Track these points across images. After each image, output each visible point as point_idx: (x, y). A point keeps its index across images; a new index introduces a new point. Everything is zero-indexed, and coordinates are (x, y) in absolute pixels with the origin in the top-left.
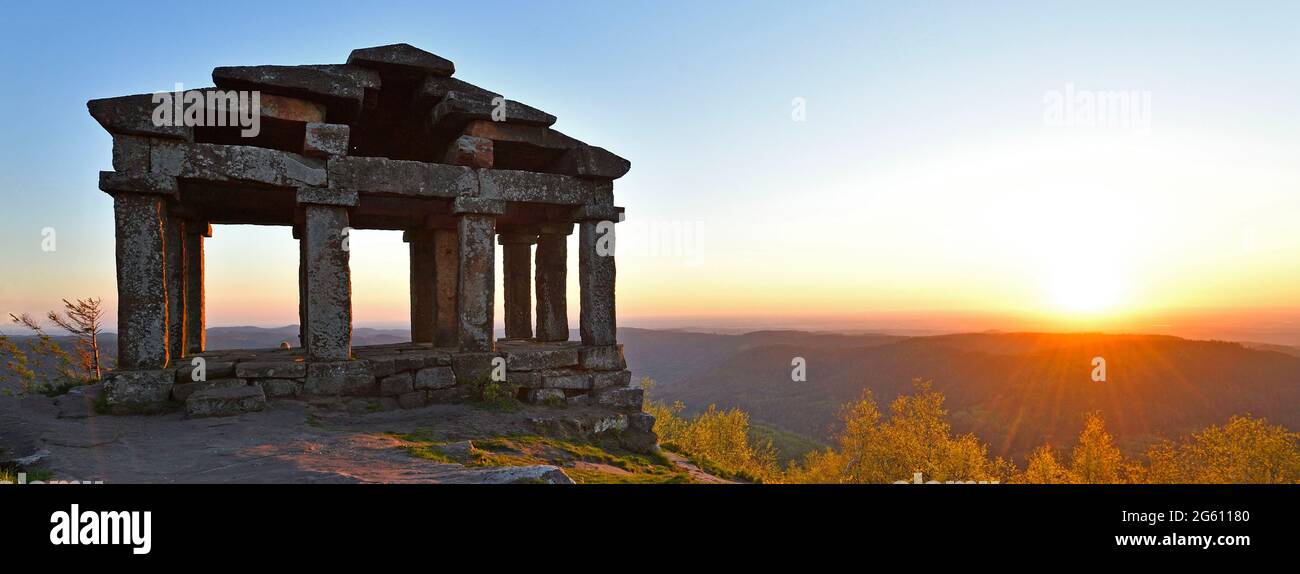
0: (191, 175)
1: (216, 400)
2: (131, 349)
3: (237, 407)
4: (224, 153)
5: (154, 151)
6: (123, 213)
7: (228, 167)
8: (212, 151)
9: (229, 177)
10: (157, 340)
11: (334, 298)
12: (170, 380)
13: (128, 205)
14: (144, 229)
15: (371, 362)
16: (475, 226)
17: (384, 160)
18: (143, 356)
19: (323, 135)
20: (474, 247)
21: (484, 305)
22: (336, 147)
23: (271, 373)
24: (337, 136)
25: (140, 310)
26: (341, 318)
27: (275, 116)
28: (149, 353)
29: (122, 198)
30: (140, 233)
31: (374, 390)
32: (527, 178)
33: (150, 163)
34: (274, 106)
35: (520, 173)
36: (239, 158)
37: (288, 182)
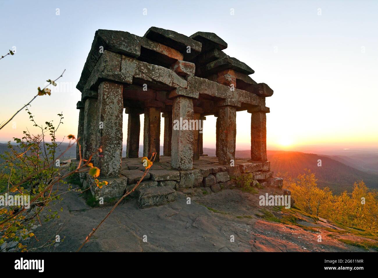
0: (138, 76)
1: (155, 196)
2: (105, 166)
3: (165, 199)
4: (151, 67)
5: (123, 62)
6: (107, 92)
7: (153, 75)
8: (147, 66)
9: (153, 79)
10: (118, 161)
11: (188, 140)
12: (125, 184)
13: (110, 88)
14: (115, 101)
15: (201, 170)
16: (231, 111)
17: (207, 80)
18: (111, 170)
19: (186, 66)
20: (231, 120)
21: (233, 144)
22: (190, 72)
23: (168, 178)
24: (191, 67)
25: (110, 144)
26: (190, 150)
27: (167, 55)
28: (114, 168)
29: (107, 84)
30: (113, 103)
31: (203, 184)
32: (246, 94)
33: (121, 67)
34: (167, 51)
35: (244, 91)
36: (157, 71)
37: (174, 85)
